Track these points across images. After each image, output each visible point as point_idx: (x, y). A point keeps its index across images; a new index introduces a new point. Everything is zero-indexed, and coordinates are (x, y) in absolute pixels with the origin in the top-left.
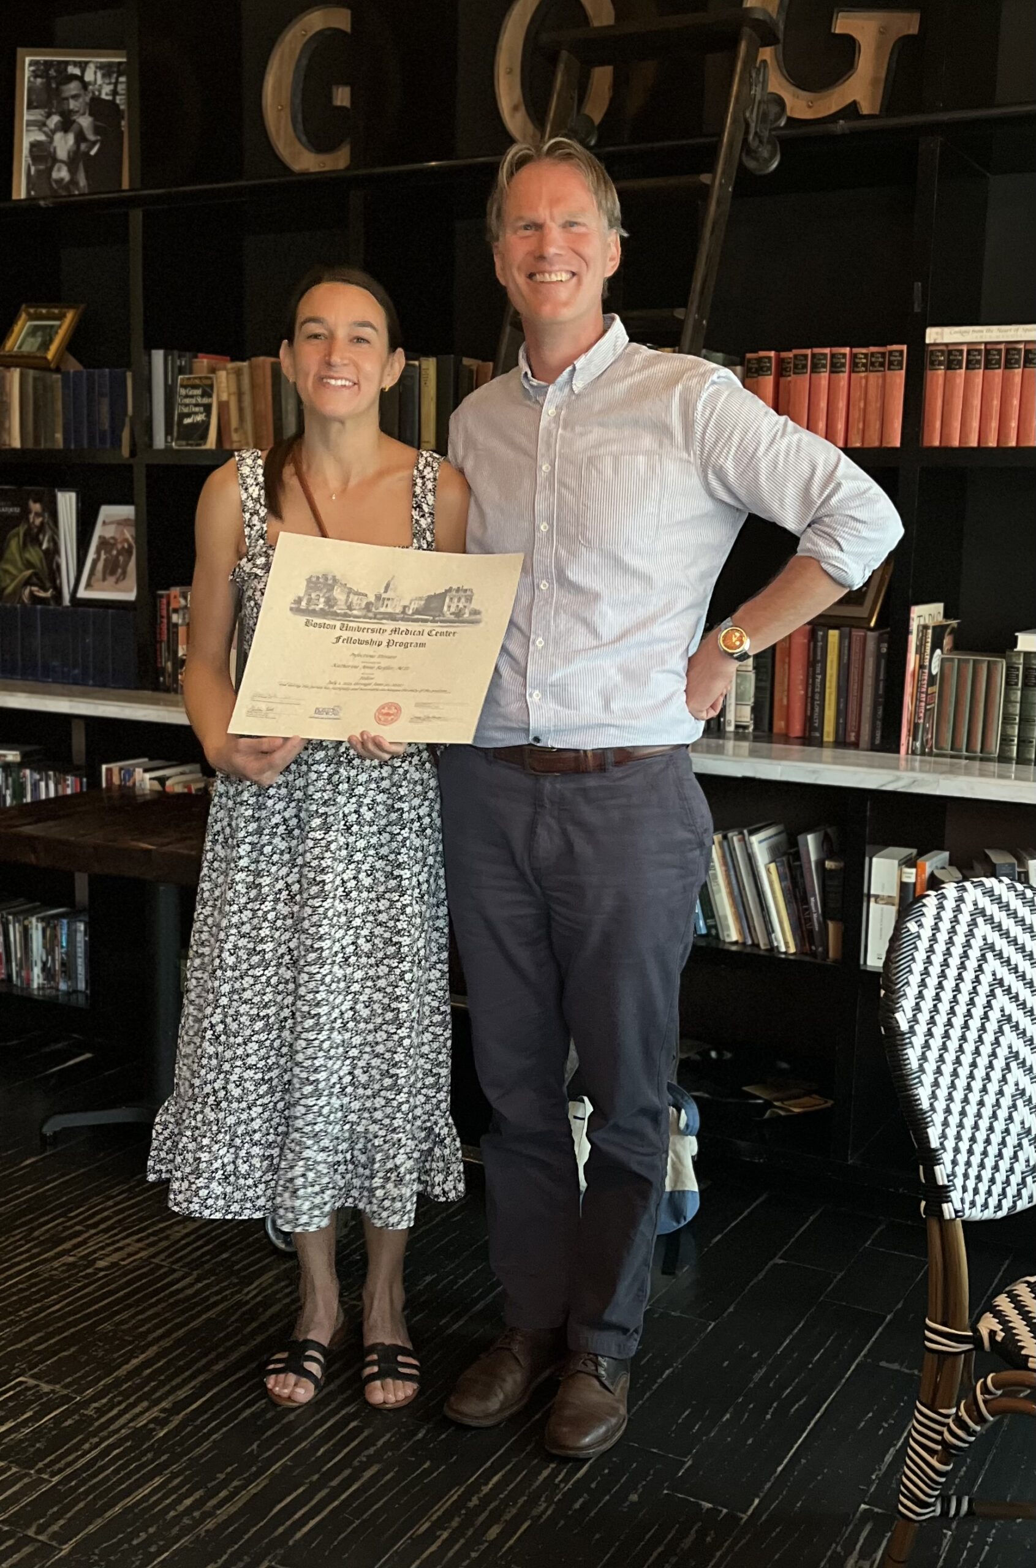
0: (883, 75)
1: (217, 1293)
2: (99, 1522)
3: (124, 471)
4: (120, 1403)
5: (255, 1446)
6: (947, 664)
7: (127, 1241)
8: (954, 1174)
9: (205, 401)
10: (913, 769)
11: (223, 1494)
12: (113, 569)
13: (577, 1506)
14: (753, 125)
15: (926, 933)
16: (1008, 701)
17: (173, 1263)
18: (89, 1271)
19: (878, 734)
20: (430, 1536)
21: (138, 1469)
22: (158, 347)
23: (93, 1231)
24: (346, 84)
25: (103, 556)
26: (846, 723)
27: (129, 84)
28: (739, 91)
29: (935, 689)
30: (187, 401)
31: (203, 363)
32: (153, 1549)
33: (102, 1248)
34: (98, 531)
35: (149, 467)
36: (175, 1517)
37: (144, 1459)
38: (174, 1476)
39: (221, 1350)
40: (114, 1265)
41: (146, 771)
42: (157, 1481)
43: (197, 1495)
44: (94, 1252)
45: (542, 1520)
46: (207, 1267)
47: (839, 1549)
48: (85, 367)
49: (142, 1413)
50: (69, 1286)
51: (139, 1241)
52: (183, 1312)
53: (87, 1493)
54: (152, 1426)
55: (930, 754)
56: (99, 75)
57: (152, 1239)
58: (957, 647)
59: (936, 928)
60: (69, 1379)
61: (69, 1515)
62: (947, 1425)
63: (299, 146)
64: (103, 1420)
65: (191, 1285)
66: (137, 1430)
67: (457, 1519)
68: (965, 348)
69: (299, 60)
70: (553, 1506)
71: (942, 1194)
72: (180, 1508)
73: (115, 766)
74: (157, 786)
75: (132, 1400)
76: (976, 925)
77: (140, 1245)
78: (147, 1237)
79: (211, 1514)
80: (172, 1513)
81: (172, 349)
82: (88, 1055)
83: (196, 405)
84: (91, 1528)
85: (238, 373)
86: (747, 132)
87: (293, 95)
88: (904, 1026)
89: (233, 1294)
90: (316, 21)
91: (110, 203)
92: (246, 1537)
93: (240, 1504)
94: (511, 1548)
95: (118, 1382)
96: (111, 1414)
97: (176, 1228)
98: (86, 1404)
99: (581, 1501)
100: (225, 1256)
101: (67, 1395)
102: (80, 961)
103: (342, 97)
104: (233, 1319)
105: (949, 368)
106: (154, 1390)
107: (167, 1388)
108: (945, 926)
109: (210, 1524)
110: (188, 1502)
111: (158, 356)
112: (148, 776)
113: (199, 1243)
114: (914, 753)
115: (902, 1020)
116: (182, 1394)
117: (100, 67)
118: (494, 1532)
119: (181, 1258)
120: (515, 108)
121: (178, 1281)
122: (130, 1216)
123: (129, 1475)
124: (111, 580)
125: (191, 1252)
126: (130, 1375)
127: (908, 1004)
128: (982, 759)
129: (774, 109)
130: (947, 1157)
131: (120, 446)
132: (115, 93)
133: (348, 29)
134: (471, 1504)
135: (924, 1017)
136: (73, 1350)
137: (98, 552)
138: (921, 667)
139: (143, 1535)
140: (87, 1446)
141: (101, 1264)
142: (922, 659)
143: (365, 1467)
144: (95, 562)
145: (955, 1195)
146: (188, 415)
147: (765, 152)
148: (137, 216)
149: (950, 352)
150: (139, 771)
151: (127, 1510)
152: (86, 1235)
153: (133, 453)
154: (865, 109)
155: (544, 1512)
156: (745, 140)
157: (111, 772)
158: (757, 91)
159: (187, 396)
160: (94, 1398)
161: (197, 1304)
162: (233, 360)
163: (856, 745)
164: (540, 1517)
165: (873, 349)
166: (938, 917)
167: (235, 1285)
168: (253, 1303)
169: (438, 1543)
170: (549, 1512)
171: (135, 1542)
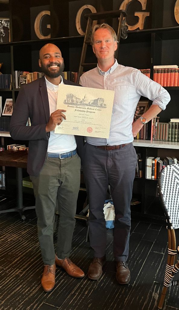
0: (143, 23)
1: (31, 245)
2: (9, 296)
3: (11, 92)
4: (13, 270)
5: (40, 277)
6: (158, 125)
7: (14, 235)
8: (173, 221)
9: (25, 80)
10: (153, 143)
11: (34, 288)
12: (9, 110)
13: (102, 285)
14: (123, 30)
15: (165, 175)
16: (169, 131)
17: (23, 239)
18: (7, 242)
19: (147, 137)
20: (74, 294)
21: (16, 284)
22: (16, 70)
23: (7, 234)
24: (49, 24)
25: (7, 108)
26: (141, 135)
27: (10, 24)
28: (120, 25)
29: (156, 129)
30: (22, 80)
31: (25, 73)
32: (20, 301)
33: (9, 237)
34: (6, 103)
35: (15, 91)
36: (24, 294)
37: (18, 281)
38: (24, 284)
39: (32, 257)
40: (11, 240)
41: (15, 146)
42: (21, 286)
43: (29, 289)
44: (7, 238)
45: (95, 289)
46: (29, 239)
47: (151, 291)
48: (3, 74)
49: (17, 271)
50: (3, 245)
51: (16, 235)
52: (24, 249)
53: (7, 290)
54: (19, 274)
55: (156, 140)
56: (4, 22)
57: (19, 234)
58: (159, 122)
59: (167, 174)
60: (3, 265)
61: (3, 295)
62: (173, 268)
63: (41, 35)
64: (10, 273)
65: (26, 244)
66: (16, 275)
67: (79, 290)
68: (160, 69)
69: (41, 20)
70: (97, 286)
71: (170, 225)
72: (25, 292)
73: (10, 146)
74: (17, 149)
75: (15, 269)
76: (173, 173)
77: (16, 236)
78: (18, 234)
79: (32, 293)
80: (24, 293)
81: (19, 70)
82: (6, 199)
83: (23, 80)
84: (8, 297)
85: (31, 75)
86: (122, 32)
87: (40, 26)
88: (163, 193)
89: (34, 245)
90: (44, 13)
91: (7, 45)
92: (39, 297)
93: (37, 290)
94: (90, 296)
95: (13, 265)
96: (11, 272)
97: (23, 232)
98: (6, 270)
99: (102, 284)
100: (32, 237)
101: (2, 269)
102: (4, 181)
103: (49, 26)
104: (34, 250)
105: (158, 73)
106: (19, 266)
107: (22, 265)
108: (168, 173)
109: (31, 295)
110: (27, 290)
111: (16, 72)
112: (16, 147)
113: (28, 235)
114: (153, 140)
115: (162, 192)
116: (25, 267)
117: (5, 21)
118: (86, 293)
119: (24, 238)
120: (79, 28)
121: (24, 243)
122: (14, 230)
123: (15, 286)
124: (8, 112)
125: (26, 237)
126: (15, 263)
127: (163, 189)
128: (165, 141)
129: (126, 28)
130: (171, 218)
131: (10, 88)
132: (7, 25)
133: (50, 15)
134: (82, 287)
135: (166, 191)
136: (3, 259)
137: (6, 107)
138: (154, 125)
139: (18, 298)
140: (6, 279)
141: (9, 240)
142: (154, 124)
143: (61, 280)
144: (5, 109)
145: (173, 225)
146: (22, 82)
147: (125, 35)
148: (12, 47)
149: (158, 70)
150: (14, 146)
151: (15, 293)
152: (6, 235)
153: (12, 89)
154: (140, 29)
155: (96, 287)
156: (121, 33)
157: (9, 147)
158: (123, 25)
159: (22, 79)
160: (8, 269)
161: (28, 247)
162: (30, 73)
163: (143, 139)
164: (95, 288)
165: (144, 70)
166: (167, 172)
167: (34, 243)
168: (38, 246)
169: (76, 296)
170: (97, 287)
171: (17, 300)
